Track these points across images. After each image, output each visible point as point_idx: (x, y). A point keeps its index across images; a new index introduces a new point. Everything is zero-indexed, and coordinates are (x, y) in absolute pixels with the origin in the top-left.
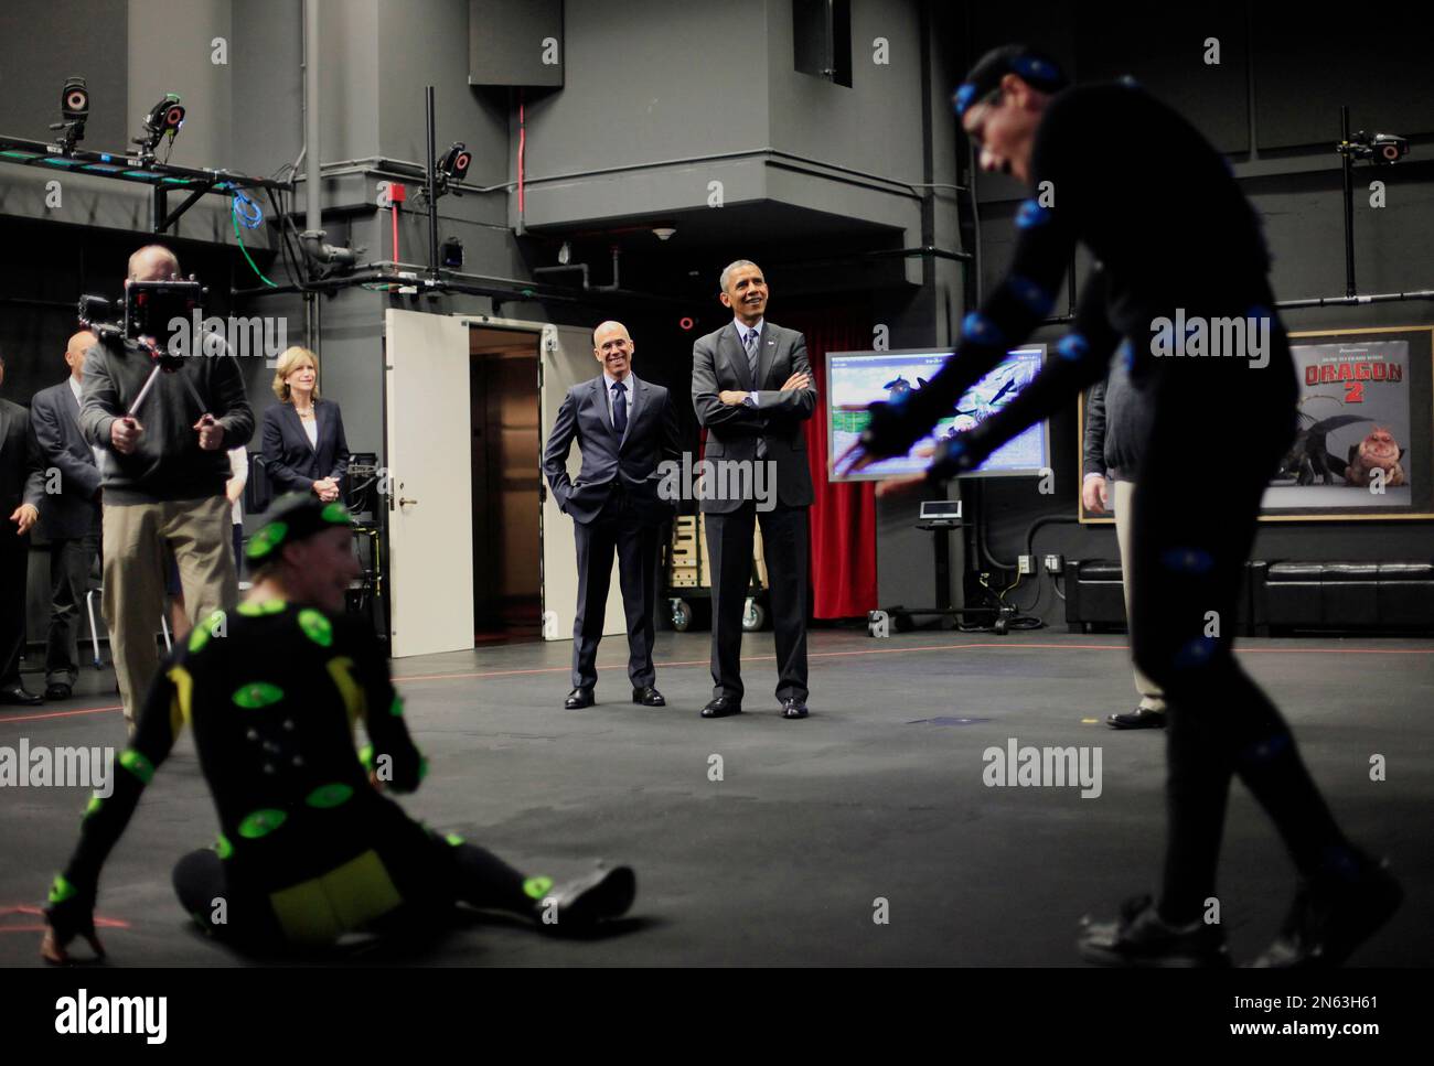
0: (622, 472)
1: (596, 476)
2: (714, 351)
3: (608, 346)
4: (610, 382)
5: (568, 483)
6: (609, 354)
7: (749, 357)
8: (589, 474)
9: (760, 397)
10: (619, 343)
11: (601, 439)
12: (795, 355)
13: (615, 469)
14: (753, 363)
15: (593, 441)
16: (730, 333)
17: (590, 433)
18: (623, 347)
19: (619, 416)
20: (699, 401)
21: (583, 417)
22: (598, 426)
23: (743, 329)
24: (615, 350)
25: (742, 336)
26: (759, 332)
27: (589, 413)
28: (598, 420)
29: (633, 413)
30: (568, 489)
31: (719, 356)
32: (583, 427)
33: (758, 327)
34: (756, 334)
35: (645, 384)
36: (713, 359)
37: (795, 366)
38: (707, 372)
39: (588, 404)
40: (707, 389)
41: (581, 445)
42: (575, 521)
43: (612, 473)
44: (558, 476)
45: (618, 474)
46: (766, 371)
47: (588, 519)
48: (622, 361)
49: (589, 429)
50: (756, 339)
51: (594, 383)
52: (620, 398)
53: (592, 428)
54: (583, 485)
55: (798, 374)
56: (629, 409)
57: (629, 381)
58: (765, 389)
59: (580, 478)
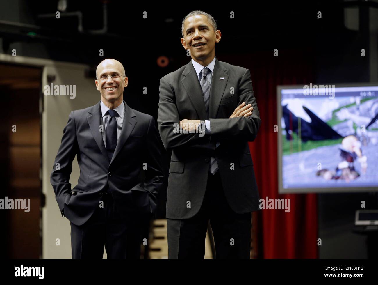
0: (111, 184)
1: (89, 187)
2: (175, 86)
3: (105, 76)
4: (105, 108)
5: (69, 192)
6: (105, 83)
7: (204, 90)
8: (84, 185)
9: (211, 124)
10: (114, 75)
11: (95, 156)
12: (242, 88)
13: (104, 182)
14: (207, 96)
15: (88, 157)
16: (189, 71)
17: (86, 151)
18: (117, 79)
19: (110, 139)
20: (163, 129)
21: (82, 137)
22: (92, 145)
23: (198, 68)
24: (109, 80)
25: (198, 74)
26: (212, 70)
27: (86, 134)
28: (93, 140)
29: (123, 135)
30: (67, 196)
31: (179, 90)
32: (81, 145)
33: (211, 66)
34: (209, 71)
35: (134, 112)
36: (174, 93)
37: (242, 97)
38: (169, 104)
39: (86, 127)
40: (170, 119)
41: (79, 160)
42: (72, 224)
43: (102, 184)
44: (61, 186)
45: (107, 186)
46: (218, 102)
47: (82, 221)
48: (114, 90)
49: (85, 147)
50: (209, 77)
51: (92, 110)
52: (112, 123)
53: (88, 147)
54: (79, 194)
55: (244, 103)
56: (119, 132)
57: (121, 109)
58: (217, 117)
59: (77, 188)
